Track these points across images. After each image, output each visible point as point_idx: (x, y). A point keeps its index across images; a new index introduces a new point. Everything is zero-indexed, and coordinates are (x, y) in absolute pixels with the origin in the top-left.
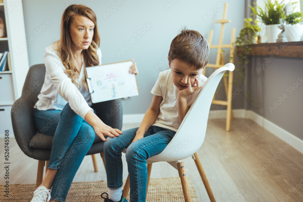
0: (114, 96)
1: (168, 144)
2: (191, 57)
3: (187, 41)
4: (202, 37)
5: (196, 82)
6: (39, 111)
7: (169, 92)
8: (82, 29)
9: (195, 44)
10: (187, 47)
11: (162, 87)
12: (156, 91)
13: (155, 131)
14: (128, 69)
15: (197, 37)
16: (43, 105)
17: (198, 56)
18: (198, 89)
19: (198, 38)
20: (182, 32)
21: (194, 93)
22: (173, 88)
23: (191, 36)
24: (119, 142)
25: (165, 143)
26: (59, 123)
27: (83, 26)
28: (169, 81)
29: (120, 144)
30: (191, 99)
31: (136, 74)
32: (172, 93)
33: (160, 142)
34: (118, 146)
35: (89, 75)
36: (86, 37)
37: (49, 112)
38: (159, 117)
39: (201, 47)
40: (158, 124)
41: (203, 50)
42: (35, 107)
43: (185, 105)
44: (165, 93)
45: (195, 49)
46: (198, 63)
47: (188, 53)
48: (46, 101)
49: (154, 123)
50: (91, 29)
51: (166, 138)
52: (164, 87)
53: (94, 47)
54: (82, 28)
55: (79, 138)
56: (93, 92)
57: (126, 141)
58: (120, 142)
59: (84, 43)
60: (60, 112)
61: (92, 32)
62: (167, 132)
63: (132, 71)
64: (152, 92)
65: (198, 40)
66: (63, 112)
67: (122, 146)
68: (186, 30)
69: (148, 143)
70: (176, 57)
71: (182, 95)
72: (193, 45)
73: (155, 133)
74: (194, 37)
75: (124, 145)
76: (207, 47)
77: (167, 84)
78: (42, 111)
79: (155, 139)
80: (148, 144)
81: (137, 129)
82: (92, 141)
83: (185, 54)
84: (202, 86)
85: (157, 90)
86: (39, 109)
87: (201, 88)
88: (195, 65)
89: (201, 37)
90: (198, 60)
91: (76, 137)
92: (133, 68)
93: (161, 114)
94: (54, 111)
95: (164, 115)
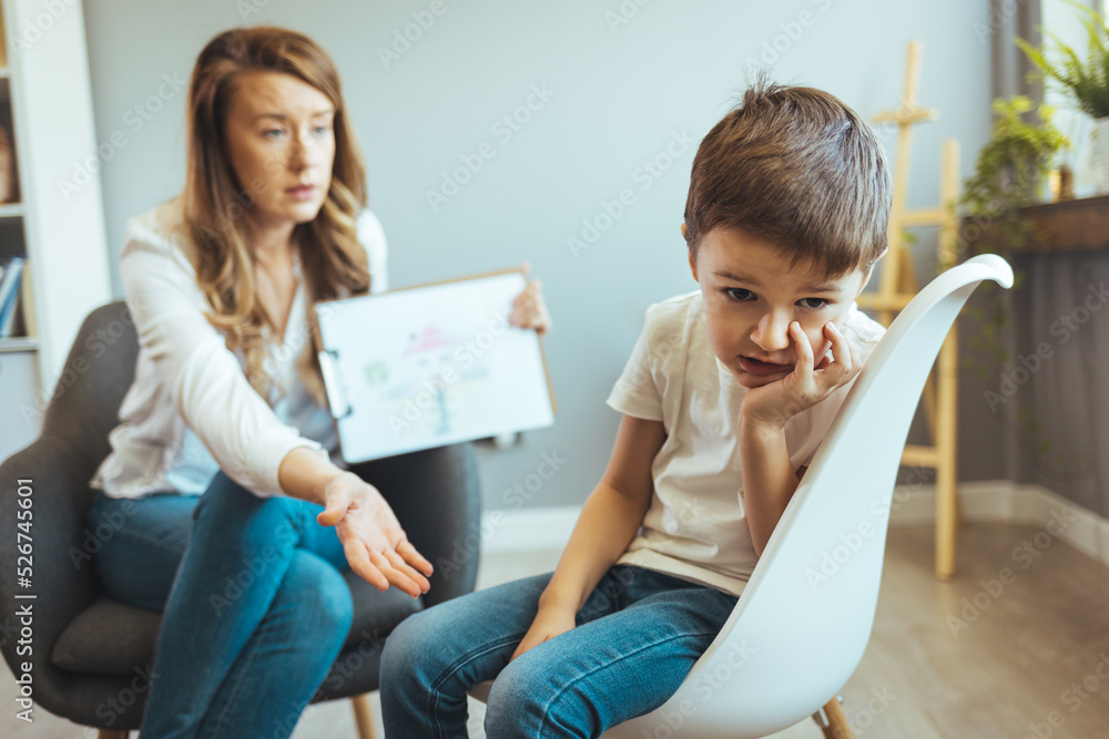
0: (444, 429)
1: (697, 658)
2: (794, 215)
3: (771, 136)
4: (850, 116)
5: (830, 344)
6: (111, 500)
7: (698, 397)
8: (276, 132)
9: (812, 148)
10: (776, 165)
11: (660, 375)
12: (635, 395)
13: (632, 593)
14: (506, 309)
15: (825, 113)
16: (129, 475)
17: (832, 207)
18: (841, 380)
19: (827, 120)
20: (749, 95)
21: (820, 399)
22: (715, 379)
23: (793, 112)
24: (452, 651)
25: (684, 656)
26: (186, 555)
27: (281, 118)
28: (696, 344)
29: (459, 661)
30: (809, 428)
31: (539, 330)
32: (711, 401)
33: (658, 649)
34: (449, 669)
35: (331, 337)
36: (297, 165)
37: (152, 505)
38: (651, 521)
39: (845, 160)
40: (645, 556)
41: (860, 177)
42: (95, 484)
43: (777, 462)
44: (677, 404)
45: (815, 174)
46: (835, 244)
47: (781, 194)
48: (143, 455)
49: (626, 551)
50: (318, 129)
51: (687, 629)
52: (674, 378)
53: (344, 207)
54: (277, 125)
55: (274, 625)
56: (349, 412)
57: (487, 646)
58: (459, 650)
59: (294, 191)
60: (194, 503)
61: (328, 140)
62: (689, 597)
63: (523, 317)
64: (615, 401)
65: (828, 128)
66: (203, 501)
67: (469, 670)
68: (765, 90)
69: (598, 658)
70: (719, 220)
71: (760, 413)
72: (804, 153)
73: (632, 601)
74: (809, 113)
75: (479, 664)
76: (879, 163)
77: (687, 359)
78: (123, 499)
79: (631, 633)
80: (598, 663)
81: (543, 583)
82: (338, 640)
83: (766, 197)
84: (861, 364)
85: (640, 391)
86: (113, 491)
87: (860, 377)
88: (817, 254)
89: (844, 115)
90: (832, 226)
91: (264, 621)
92: (529, 304)
93: (661, 506)
94: (173, 502)
95: (675, 509)
